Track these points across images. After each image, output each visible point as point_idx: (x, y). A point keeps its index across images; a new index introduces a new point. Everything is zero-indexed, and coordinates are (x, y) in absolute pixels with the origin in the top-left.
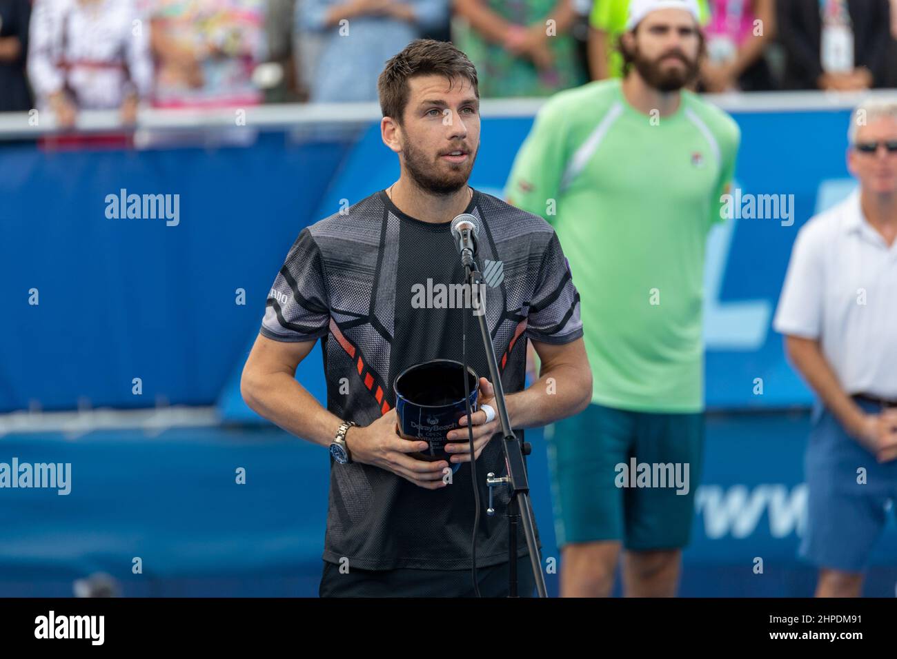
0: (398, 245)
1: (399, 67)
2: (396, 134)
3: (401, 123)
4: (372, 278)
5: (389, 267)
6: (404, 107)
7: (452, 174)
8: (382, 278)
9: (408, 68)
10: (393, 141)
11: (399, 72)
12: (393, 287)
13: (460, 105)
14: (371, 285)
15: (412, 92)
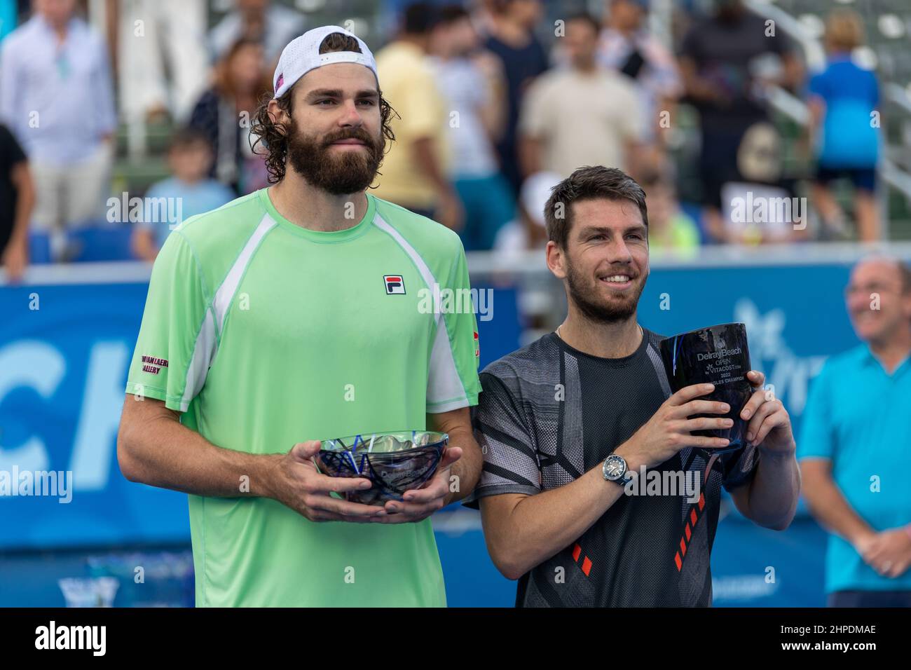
0: (579, 383)
1: (564, 191)
2: (560, 260)
3: (565, 247)
4: (556, 416)
5: (572, 404)
6: (568, 232)
7: (616, 301)
8: (567, 417)
9: (572, 191)
10: (557, 267)
11: (564, 196)
12: (579, 424)
13: (625, 232)
14: (556, 423)
15: (576, 217)
